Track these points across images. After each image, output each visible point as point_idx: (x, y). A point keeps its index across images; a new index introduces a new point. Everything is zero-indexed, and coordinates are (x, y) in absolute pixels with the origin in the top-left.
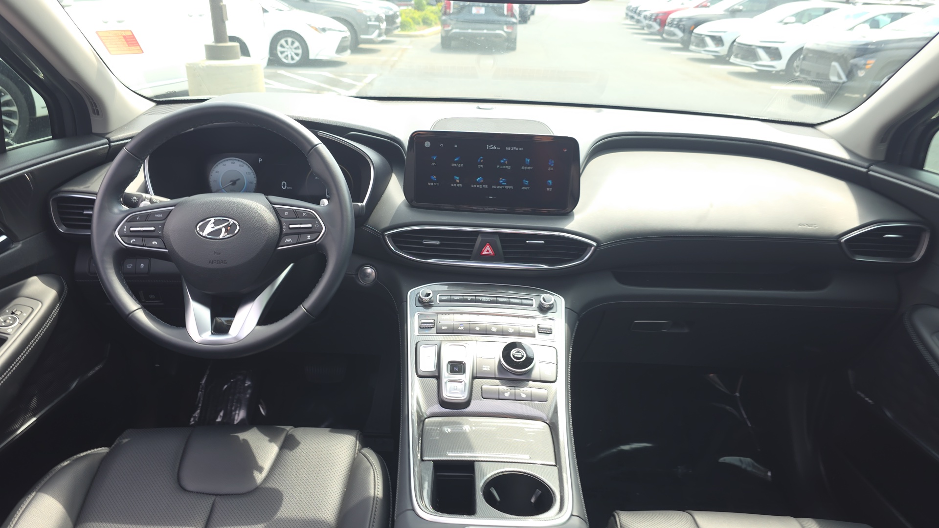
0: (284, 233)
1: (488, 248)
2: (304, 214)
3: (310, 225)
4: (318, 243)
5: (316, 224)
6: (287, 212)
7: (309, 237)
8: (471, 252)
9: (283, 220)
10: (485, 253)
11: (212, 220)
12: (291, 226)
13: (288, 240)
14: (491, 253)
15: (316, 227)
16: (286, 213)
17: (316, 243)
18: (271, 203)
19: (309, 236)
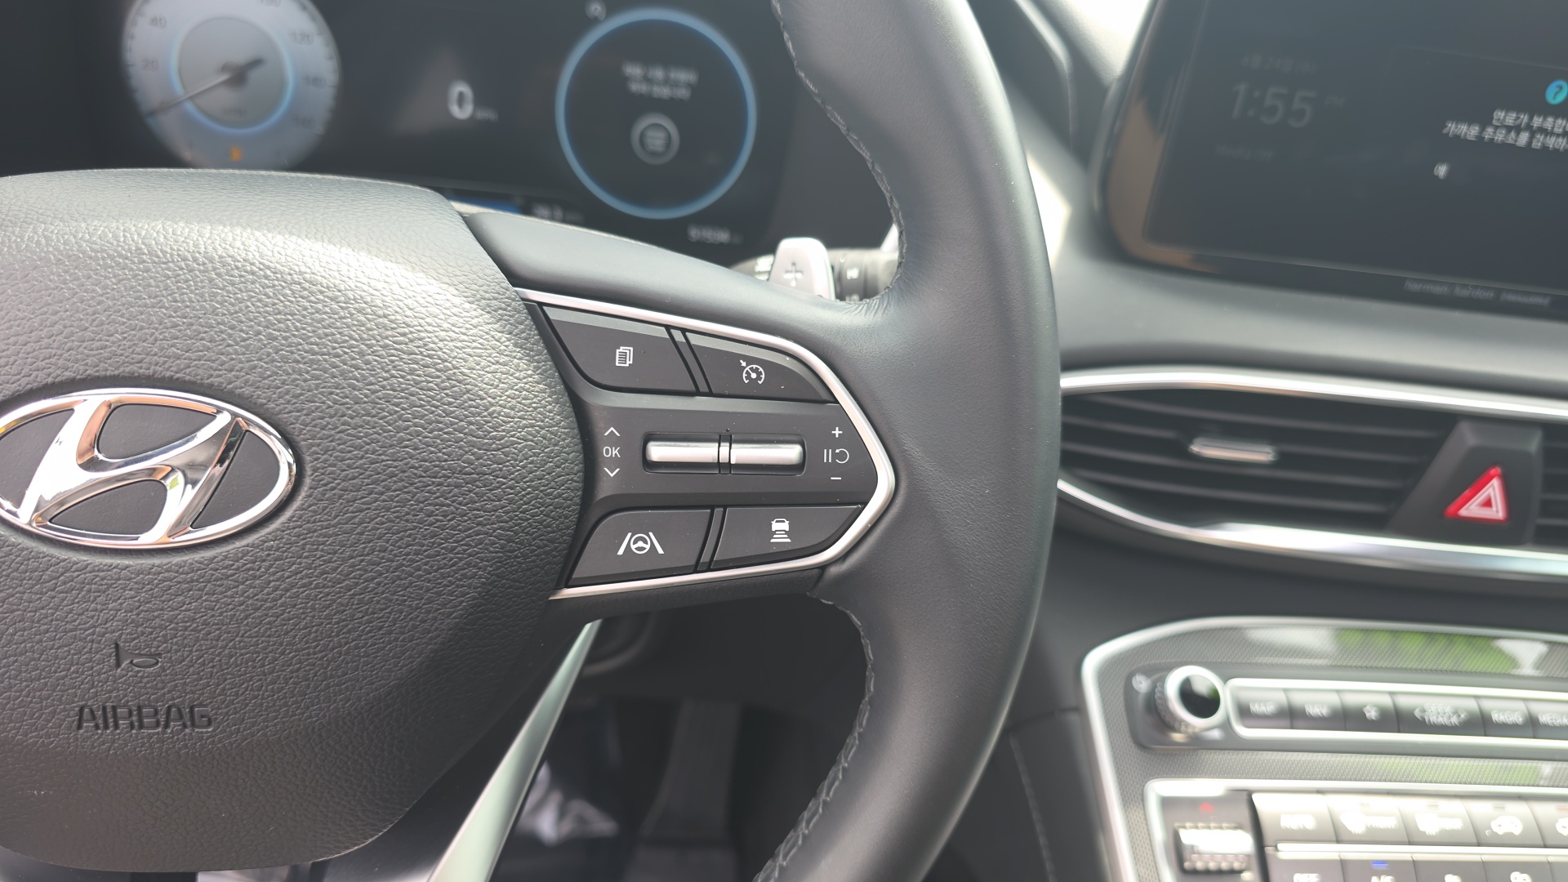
0: (604, 491)
1: (1494, 489)
2: (749, 373)
3: (790, 453)
4: (834, 570)
5: (834, 443)
6: (629, 350)
7: (780, 526)
8: (1394, 497)
9: (602, 401)
10: (1472, 509)
11: (88, 406)
12: (658, 452)
13: (640, 543)
14: (1498, 512)
15: (833, 468)
16: (625, 356)
17: (823, 567)
18: (516, 278)
19: (785, 526)
